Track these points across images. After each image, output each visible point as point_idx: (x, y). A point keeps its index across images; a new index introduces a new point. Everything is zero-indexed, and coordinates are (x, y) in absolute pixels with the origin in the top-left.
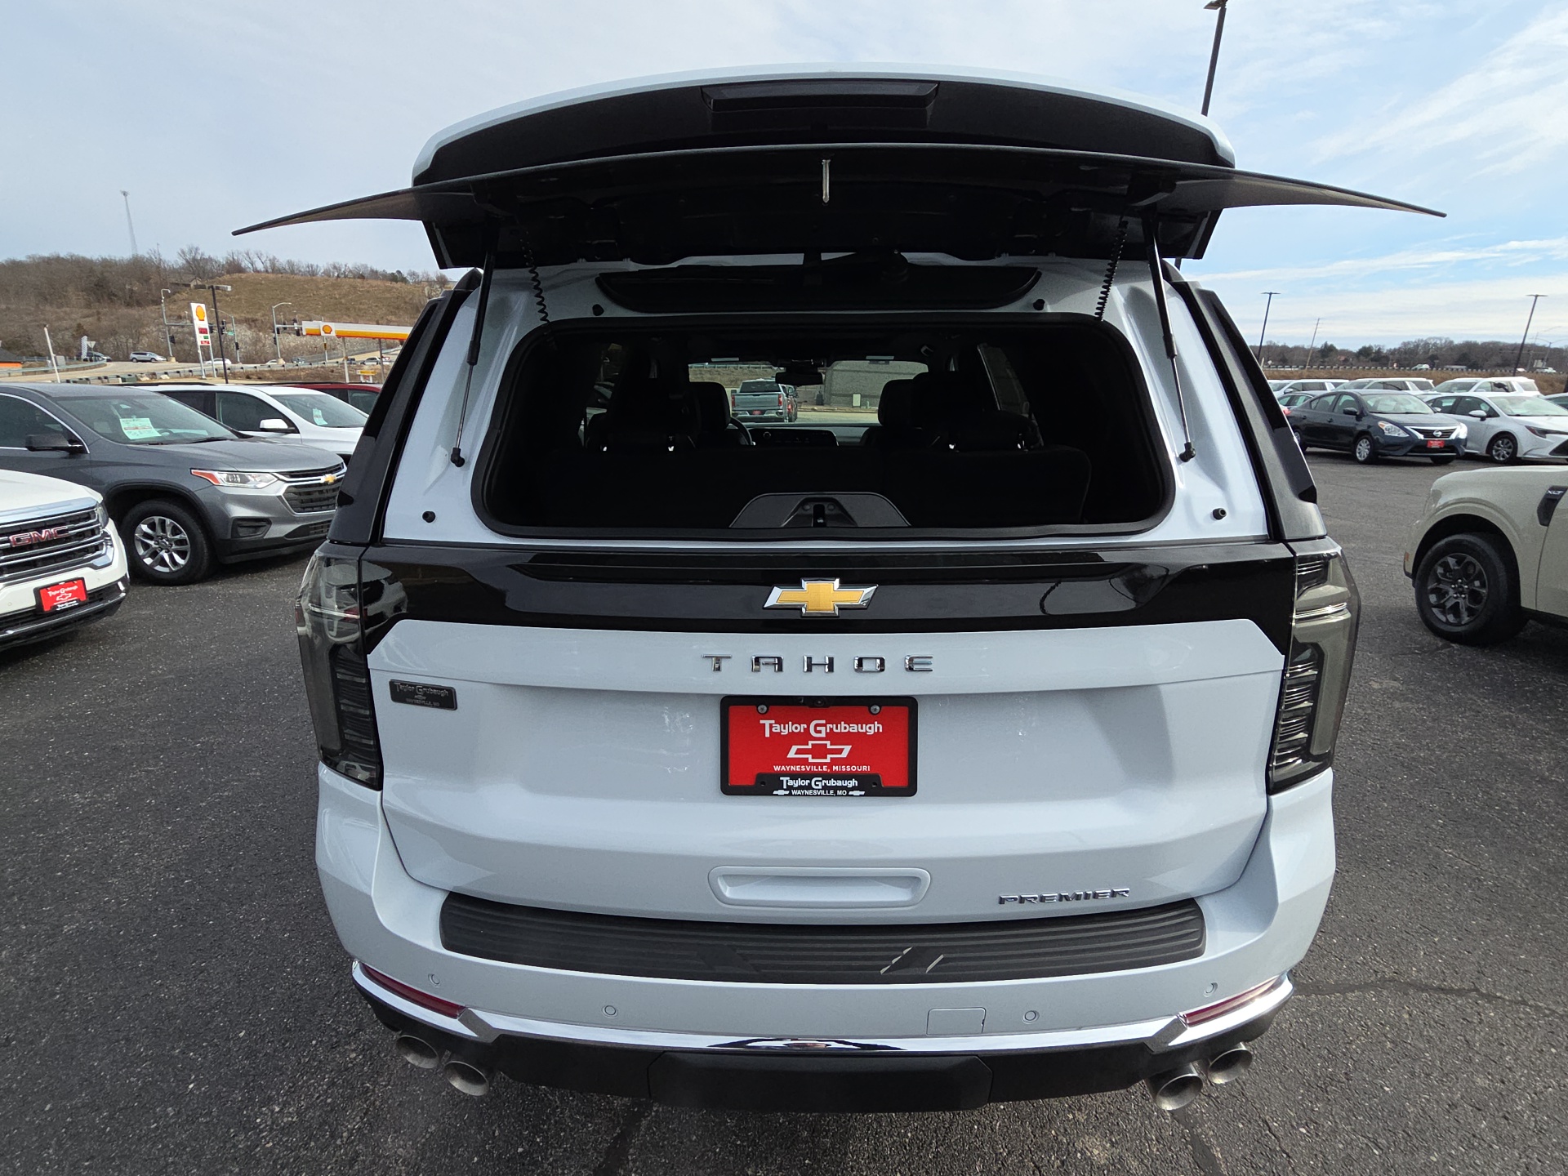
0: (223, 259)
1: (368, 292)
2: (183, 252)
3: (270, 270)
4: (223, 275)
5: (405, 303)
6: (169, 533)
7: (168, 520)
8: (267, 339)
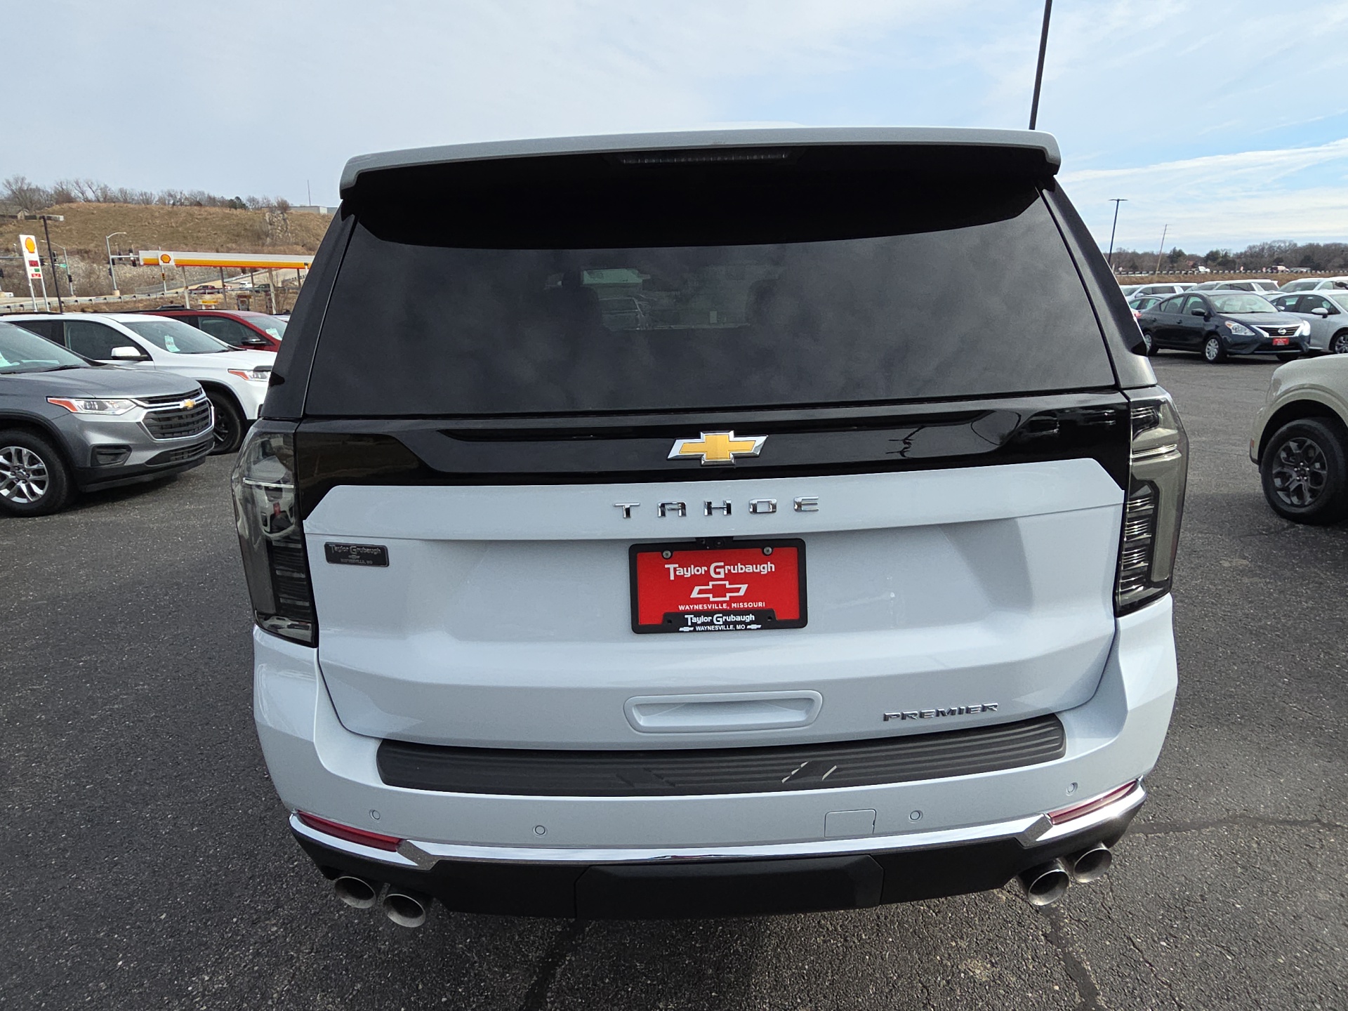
0: (51, 188)
1: (206, 219)
2: (9, 183)
3: (101, 199)
4: (52, 205)
5: (245, 229)
6: (26, 463)
7: (25, 451)
8: (101, 270)
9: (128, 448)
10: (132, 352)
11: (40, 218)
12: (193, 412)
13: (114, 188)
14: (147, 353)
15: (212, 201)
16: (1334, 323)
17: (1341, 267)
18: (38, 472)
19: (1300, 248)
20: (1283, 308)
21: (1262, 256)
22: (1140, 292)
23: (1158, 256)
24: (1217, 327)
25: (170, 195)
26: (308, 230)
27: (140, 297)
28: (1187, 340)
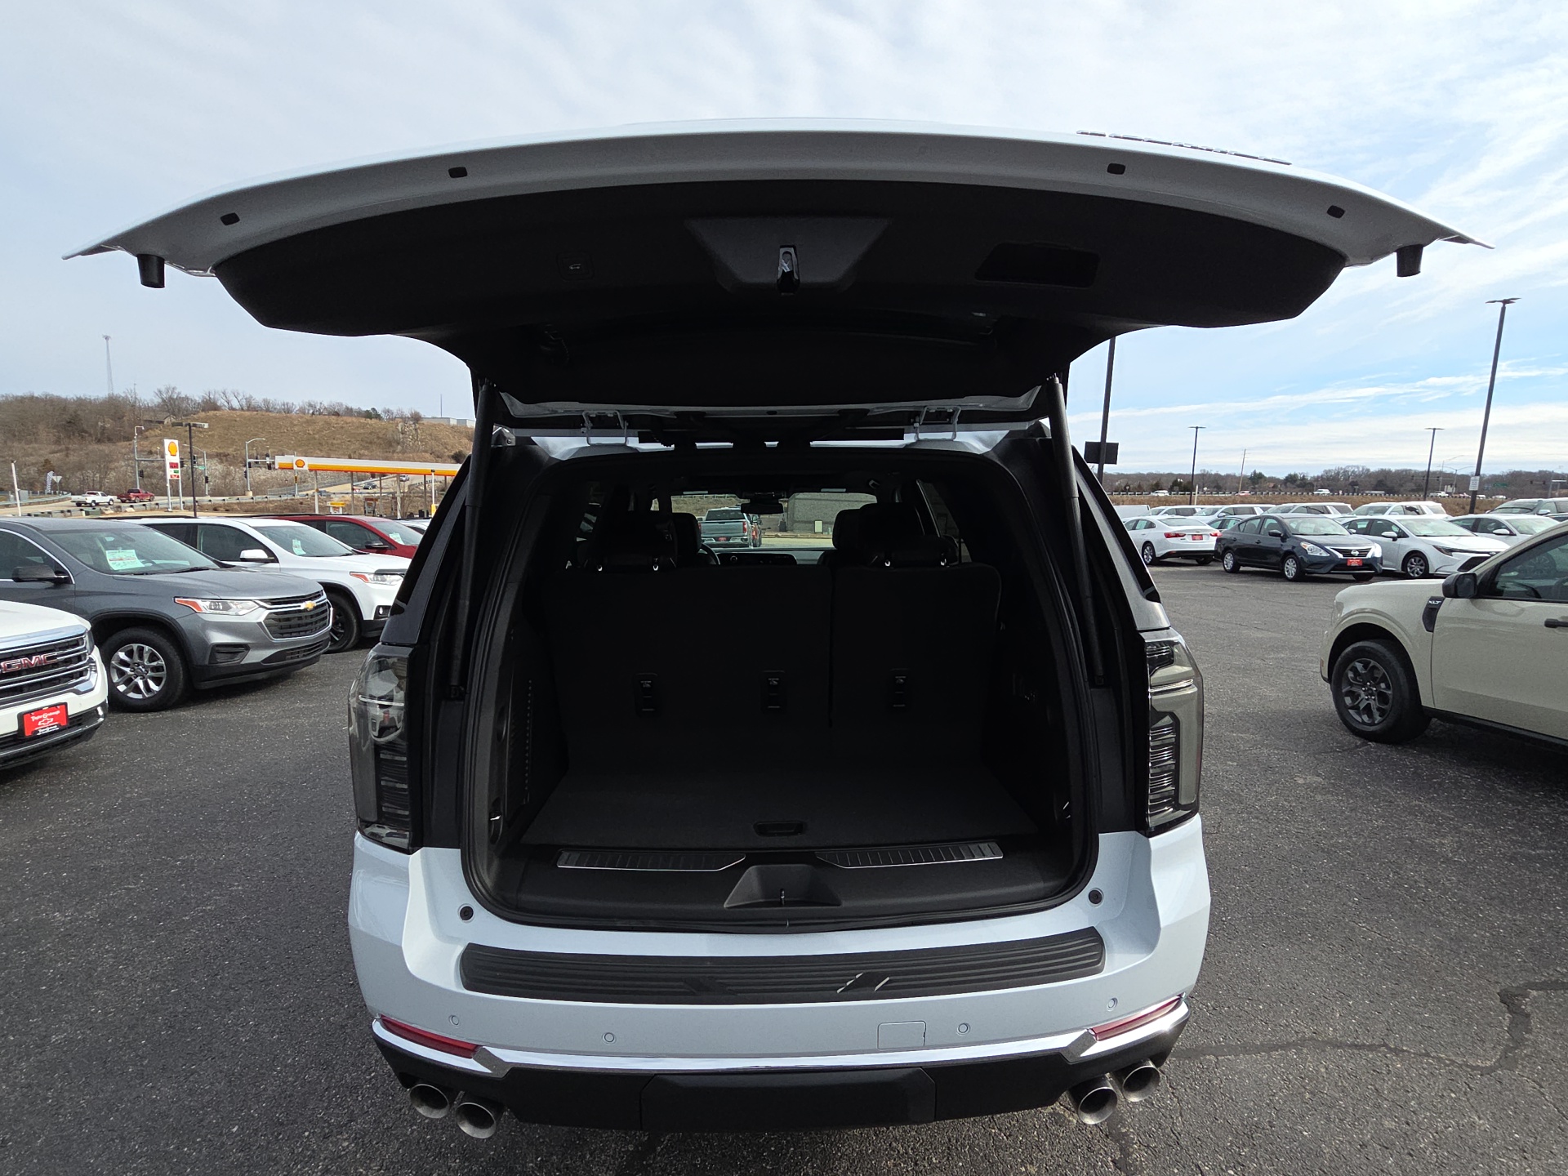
0: (199, 397)
1: (342, 428)
2: (160, 392)
3: (245, 408)
4: (198, 412)
5: (378, 438)
6: (146, 660)
7: (147, 648)
8: (237, 472)
9: (246, 647)
10: (260, 554)
11: (186, 425)
12: (312, 613)
13: (258, 398)
14: (274, 556)
15: (349, 412)
16: (1405, 546)
17: (1413, 491)
18: (158, 669)
19: (1373, 473)
20: (1354, 531)
21: (1339, 480)
22: (1222, 512)
23: (1240, 477)
24: (1294, 547)
25: (310, 405)
26: (437, 439)
27: (271, 498)
28: (1267, 559)
